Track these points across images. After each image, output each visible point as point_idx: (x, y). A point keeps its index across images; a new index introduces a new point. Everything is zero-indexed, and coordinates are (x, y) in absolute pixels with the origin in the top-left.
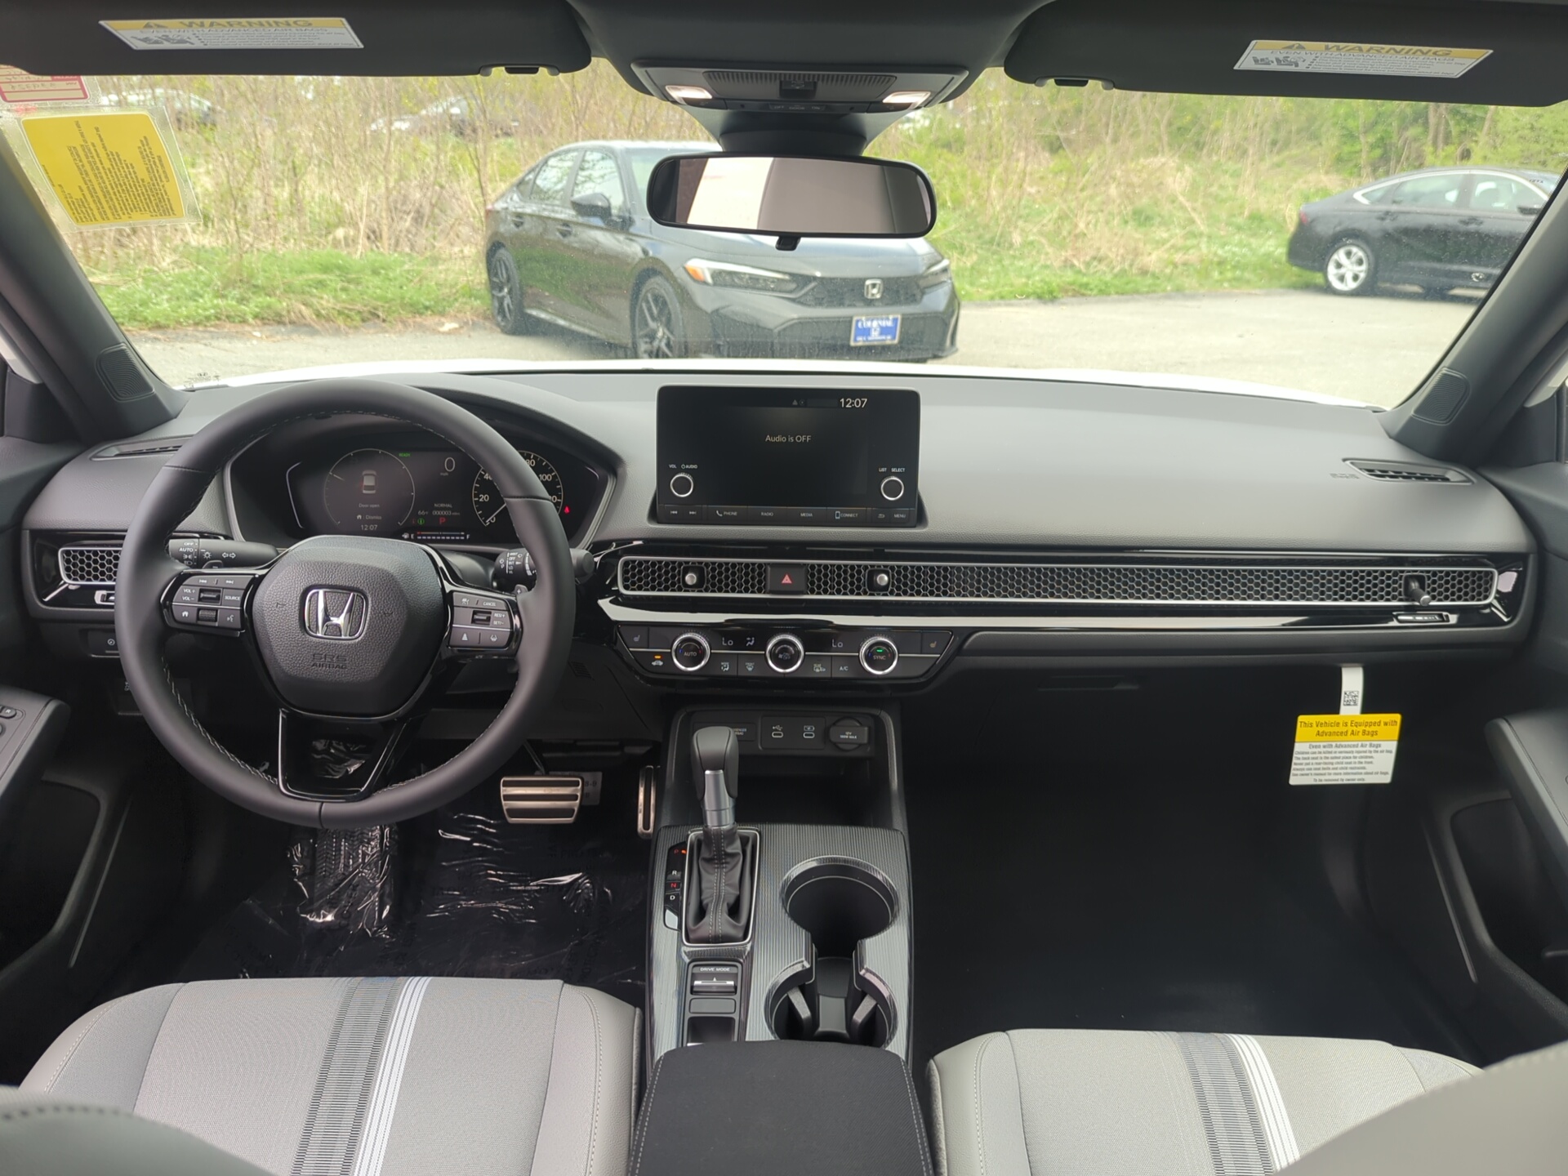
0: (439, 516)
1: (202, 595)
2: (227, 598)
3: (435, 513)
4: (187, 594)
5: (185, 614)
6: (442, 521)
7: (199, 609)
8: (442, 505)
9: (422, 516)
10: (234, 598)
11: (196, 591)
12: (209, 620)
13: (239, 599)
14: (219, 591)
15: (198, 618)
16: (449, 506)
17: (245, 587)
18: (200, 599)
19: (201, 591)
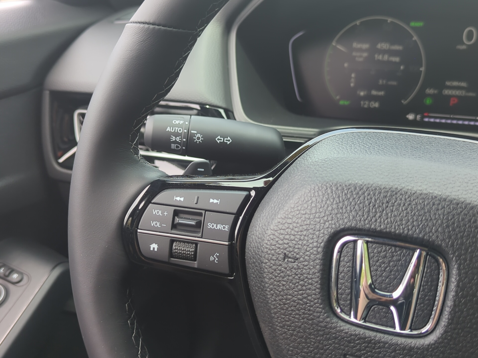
0: (450, 97)
1: (177, 220)
2: (210, 226)
3: (447, 92)
4: (156, 218)
5: (154, 247)
6: (453, 102)
7: (172, 241)
8: (455, 84)
9: (429, 95)
10: (219, 227)
11: (168, 212)
12: (186, 258)
13: (227, 228)
14: (200, 214)
15: (171, 254)
16: (463, 84)
17: (235, 210)
18: (174, 226)
19: (176, 213)
